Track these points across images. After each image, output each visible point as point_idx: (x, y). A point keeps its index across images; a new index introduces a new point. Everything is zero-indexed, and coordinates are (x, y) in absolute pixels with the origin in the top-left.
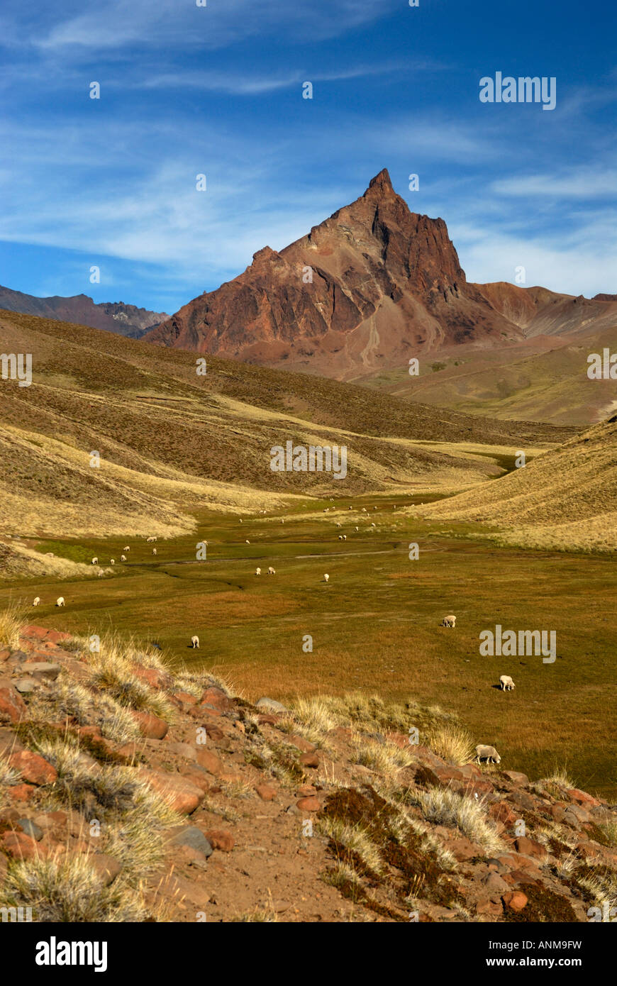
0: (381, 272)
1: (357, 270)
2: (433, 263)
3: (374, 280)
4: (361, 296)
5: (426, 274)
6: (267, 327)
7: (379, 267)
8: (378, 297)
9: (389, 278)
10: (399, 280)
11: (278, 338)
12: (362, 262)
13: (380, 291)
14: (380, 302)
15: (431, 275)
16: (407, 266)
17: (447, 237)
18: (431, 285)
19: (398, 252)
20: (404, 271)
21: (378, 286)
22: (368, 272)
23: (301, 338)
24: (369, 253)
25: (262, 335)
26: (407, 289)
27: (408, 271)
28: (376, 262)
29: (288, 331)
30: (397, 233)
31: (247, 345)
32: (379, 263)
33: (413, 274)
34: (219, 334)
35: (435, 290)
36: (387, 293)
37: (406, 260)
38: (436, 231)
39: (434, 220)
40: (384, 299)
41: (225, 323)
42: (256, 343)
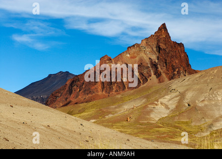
0: (154, 66)
1: (144, 64)
2: (177, 62)
3: (151, 69)
4: (143, 75)
5: (173, 66)
6: (100, 88)
7: (154, 63)
8: (150, 76)
9: (157, 68)
10: (162, 69)
11: (104, 93)
12: (148, 61)
13: (152, 73)
14: (151, 78)
15: (175, 66)
16: (166, 63)
17: (184, 51)
18: (174, 71)
19: (163, 57)
20: (165, 65)
21: (152, 71)
22: (149, 65)
23: (113, 92)
24: (152, 58)
25: (97, 91)
26: (164, 72)
27: (166, 65)
28: (154, 61)
29: (108, 89)
30: (164, 49)
31: (90, 95)
32: (155, 62)
33: (168, 66)
34: (80, 91)
35: (176, 73)
36: (155, 74)
37: (166, 60)
38: (179, 48)
39: (179, 44)
40: (153, 76)
41: (84, 86)
42: (94, 94)
